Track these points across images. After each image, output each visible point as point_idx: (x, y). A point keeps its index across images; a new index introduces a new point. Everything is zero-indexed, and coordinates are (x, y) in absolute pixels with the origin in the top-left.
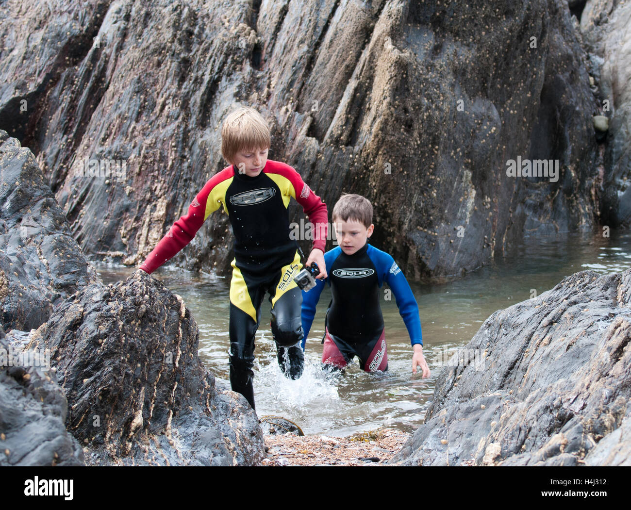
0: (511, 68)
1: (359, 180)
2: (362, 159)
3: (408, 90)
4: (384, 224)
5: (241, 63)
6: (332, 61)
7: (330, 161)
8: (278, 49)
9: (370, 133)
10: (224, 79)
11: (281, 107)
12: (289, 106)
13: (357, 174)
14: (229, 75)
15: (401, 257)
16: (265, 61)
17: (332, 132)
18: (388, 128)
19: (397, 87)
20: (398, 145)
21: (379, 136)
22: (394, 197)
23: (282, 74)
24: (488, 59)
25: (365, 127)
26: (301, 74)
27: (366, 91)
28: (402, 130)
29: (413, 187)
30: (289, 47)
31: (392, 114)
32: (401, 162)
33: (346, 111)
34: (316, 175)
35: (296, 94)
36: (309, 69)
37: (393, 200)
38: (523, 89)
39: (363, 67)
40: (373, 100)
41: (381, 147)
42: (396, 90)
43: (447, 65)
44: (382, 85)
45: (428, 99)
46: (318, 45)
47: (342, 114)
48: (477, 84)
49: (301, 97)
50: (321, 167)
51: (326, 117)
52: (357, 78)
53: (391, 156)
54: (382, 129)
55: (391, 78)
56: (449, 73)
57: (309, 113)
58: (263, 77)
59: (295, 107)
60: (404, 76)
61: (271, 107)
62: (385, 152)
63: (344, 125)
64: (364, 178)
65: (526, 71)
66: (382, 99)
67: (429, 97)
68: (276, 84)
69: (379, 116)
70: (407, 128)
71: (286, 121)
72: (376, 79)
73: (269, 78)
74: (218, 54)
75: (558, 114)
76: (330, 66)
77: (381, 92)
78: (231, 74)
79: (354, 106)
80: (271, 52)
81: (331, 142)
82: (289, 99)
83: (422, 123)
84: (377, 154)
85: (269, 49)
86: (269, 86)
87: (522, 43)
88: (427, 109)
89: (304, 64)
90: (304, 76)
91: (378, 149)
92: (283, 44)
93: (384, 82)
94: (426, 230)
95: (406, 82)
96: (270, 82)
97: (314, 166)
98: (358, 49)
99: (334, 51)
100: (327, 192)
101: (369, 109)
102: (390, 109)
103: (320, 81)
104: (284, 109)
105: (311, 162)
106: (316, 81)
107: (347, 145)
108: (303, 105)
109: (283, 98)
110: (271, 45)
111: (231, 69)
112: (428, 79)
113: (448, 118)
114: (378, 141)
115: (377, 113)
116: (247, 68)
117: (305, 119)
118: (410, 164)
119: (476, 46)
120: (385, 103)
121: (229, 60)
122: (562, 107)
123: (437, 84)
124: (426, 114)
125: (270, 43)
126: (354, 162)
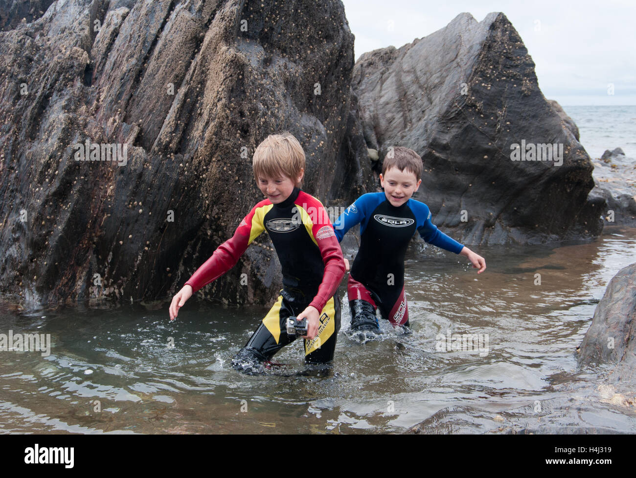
0: (328, 91)
1: (189, 191)
2: (193, 168)
3: (244, 92)
4: (215, 237)
5: (72, 80)
6: (160, 72)
7: (157, 170)
8: (108, 66)
9: (203, 139)
10: (55, 94)
11: (109, 118)
12: (117, 117)
13: (187, 184)
14: (60, 90)
15: (233, 273)
16: (96, 79)
17: (160, 139)
18: (223, 132)
19: (233, 88)
20: (233, 152)
21: (213, 141)
22: (228, 209)
23: (110, 88)
24: (313, 76)
25: (196, 133)
26: (128, 86)
27: (197, 97)
28: (238, 135)
29: (248, 198)
30: (118, 63)
31: (227, 117)
32: (237, 170)
33: (176, 117)
34: (143, 186)
35: (124, 106)
36: (137, 81)
37: (227, 211)
38: (337, 113)
39: (194, 71)
40: (204, 105)
41: (215, 153)
42: (232, 91)
43: (280, 75)
44: (215, 87)
45: (263, 104)
46: (147, 59)
47: (171, 120)
48: (304, 100)
49: (128, 109)
50: (148, 177)
51: (154, 127)
52: (188, 83)
53: (225, 163)
54: (216, 134)
55: (226, 78)
56: (281, 83)
57: (137, 123)
58: (93, 92)
59: (122, 118)
60: (241, 77)
61: (98, 119)
62: (220, 158)
63: (173, 132)
64: (194, 188)
65: (339, 96)
66: (216, 101)
67: (265, 103)
68: (105, 98)
69: (213, 120)
70: (243, 133)
71: (112, 131)
72: (209, 83)
73: (99, 93)
74: (52, 73)
75: (350, 143)
76: (158, 76)
77: (215, 95)
78: (63, 90)
79: (184, 112)
80: (102, 70)
81: (159, 150)
82: (117, 111)
83: (259, 129)
84: (210, 161)
85: (100, 68)
86: (98, 100)
87: (337, 69)
88: (264, 114)
89: (132, 76)
90: (132, 88)
91: (212, 155)
92: (113, 61)
93: (218, 83)
94: (260, 245)
95: (243, 84)
96: (100, 96)
97: (140, 175)
98: (187, 58)
99: (163, 62)
100: (154, 202)
101: (201, 114)
102: (225, 111)
103: (149, 92)
104: (111, 120)
105: (138, 172)
106: (144, 92)
107: (176, 153)
108: (130, 116)
109: (111, 110)
110: (102, 64)
111: (62, 85)
112: (263, 84)
113: (283, 127)
114: (212, 147)
115: (209, 117)
116: (78, 84)
117: (132, 129)
118: (246, 172)
119: (302, 63)
120: (219, 105)
121: (61, 77)
122: (353, 137)
123: (272, 91)
124: (263, 120)
125: (101, 63)
126: (184, 171)
